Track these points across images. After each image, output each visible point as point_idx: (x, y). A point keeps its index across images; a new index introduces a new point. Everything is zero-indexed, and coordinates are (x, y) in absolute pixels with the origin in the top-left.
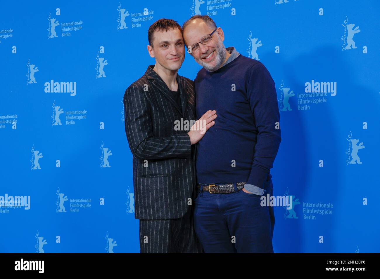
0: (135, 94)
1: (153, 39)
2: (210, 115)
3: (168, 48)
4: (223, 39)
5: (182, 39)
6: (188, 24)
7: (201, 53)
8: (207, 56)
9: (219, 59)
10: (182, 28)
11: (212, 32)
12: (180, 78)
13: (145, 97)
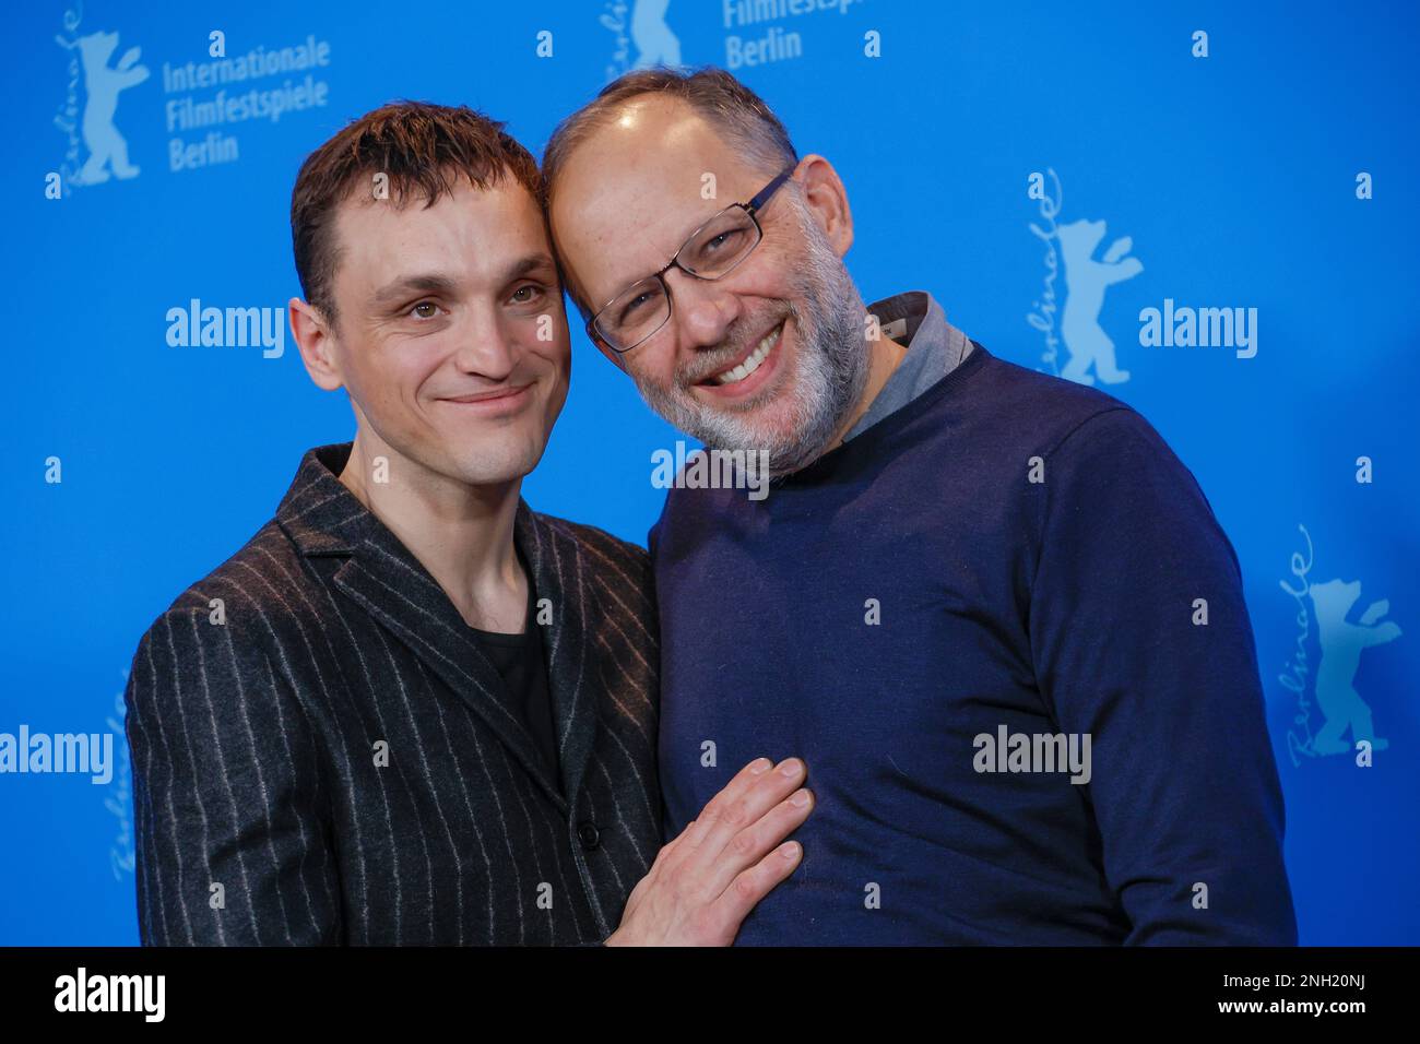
0: (208, 668)
1: (332, 262)
2: (759, 799)
3: (443, 325)
4: (844, 236)
5: (545, 250)
6: (579, 139)
7: (686, 342)
8: (731, 367)
9: (820, 381)
10: (539, 165)
11: (760, 185)
12: (545, 534)
13: (284, 685)
